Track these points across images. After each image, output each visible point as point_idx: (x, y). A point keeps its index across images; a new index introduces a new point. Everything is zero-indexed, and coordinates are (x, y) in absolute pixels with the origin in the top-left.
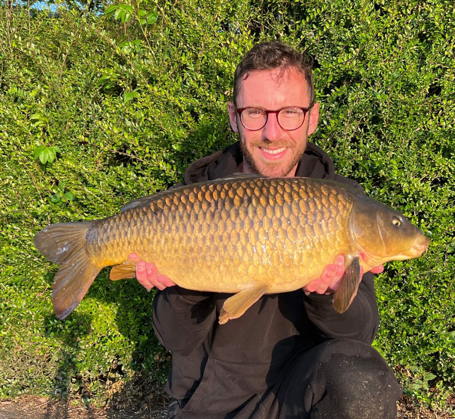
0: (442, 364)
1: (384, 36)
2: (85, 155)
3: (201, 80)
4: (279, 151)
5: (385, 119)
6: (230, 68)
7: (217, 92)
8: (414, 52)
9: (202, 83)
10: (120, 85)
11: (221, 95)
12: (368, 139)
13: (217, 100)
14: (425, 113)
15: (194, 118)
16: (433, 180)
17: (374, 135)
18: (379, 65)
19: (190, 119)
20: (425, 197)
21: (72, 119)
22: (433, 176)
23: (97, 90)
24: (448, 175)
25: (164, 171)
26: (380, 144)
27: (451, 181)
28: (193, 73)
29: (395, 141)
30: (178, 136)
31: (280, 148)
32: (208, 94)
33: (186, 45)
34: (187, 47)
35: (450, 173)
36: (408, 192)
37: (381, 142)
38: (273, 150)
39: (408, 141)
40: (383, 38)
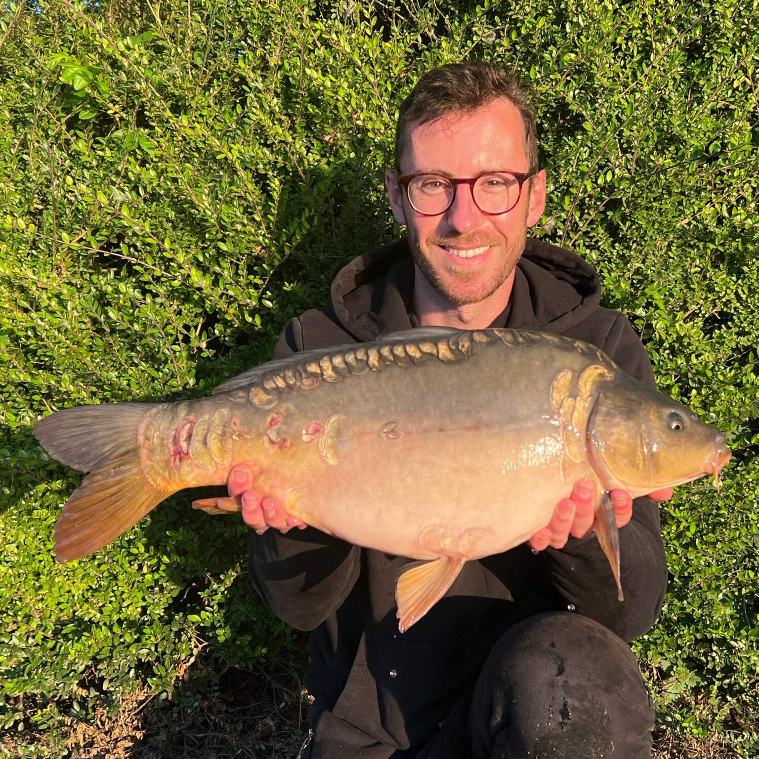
0: (717, 658)
1: (627, 44)
2: (34, 252)
3: (277, 109)
4: (478, 251)
5: (624, 199)
6: (335, 90)
7: (306, 137)
8: (678, 77)
9: (277, 116)
10: (110, 112)
11: (315, 142)
12: (594, 237)
13: (308, 151)
14: (698, 191)
15: (260, 186)
16: (707, 316)
17: (603, 231)
18: (616, 98)
19: (251, 187)
20: (694, 347)
21: (9, 177)
22: (708, 310)
23: (63, 120)
24: (735, 308)
25: (200, 289)
26: (614, 248)
27: (739, 318)
28: (260, 95)
29: (643, 243)
30: (227, 220)
31: (479, 247)
32: (290, 140)
33: (246, 41)
34: (248, 44)
35: (738, 305)
36: (664, 338)
37: (617, 245)
38: (467, 249)
39: (666, 243)
40: (624, 47)
